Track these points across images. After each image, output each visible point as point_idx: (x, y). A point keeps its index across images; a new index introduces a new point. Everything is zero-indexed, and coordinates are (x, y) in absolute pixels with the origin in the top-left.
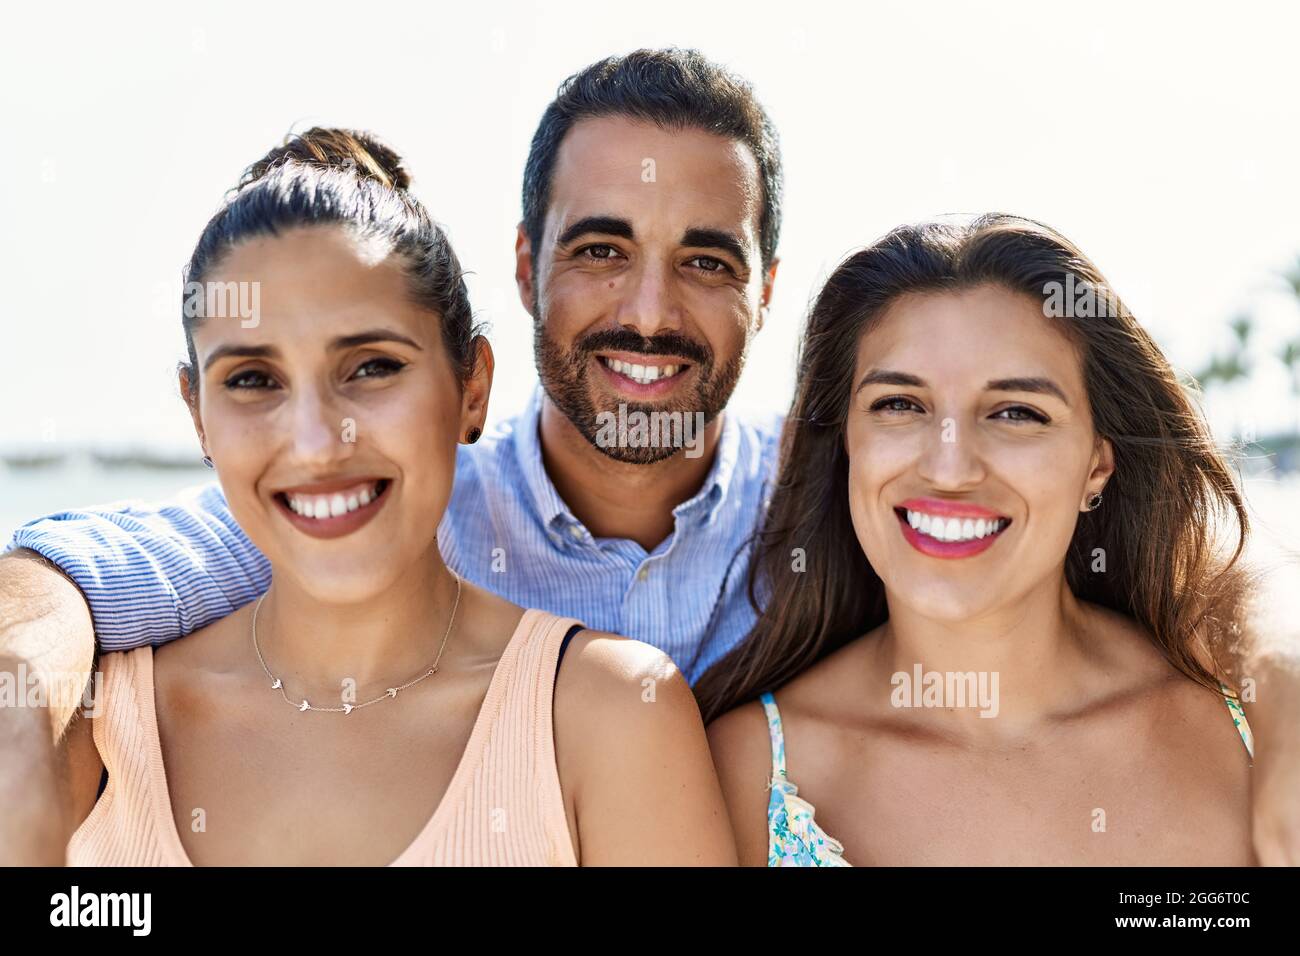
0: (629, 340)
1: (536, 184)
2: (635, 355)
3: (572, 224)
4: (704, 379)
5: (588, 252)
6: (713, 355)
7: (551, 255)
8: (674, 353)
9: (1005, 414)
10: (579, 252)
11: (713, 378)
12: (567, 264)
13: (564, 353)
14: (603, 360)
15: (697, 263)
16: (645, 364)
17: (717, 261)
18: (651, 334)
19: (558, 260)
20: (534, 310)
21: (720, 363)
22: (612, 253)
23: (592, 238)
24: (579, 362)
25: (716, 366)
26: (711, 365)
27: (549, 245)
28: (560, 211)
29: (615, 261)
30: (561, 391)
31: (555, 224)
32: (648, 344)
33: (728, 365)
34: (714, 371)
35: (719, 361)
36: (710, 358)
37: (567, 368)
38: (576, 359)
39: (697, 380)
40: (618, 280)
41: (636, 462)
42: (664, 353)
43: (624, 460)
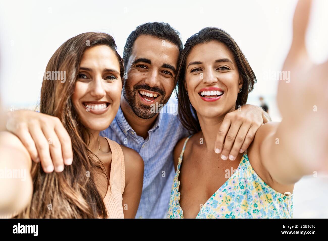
0: (147, 87)
2: (148, 91)
3: (137, 59)
4: (162, 99)
5: (140, 66)
6: (165, 94)
7: (130, 66)
8: (157, 92)
9: (220, 69)
10: (137, 66)
11: (164, 99)
14: (139, 92)
15: (164, 72)
16: (150, 93)
17: (169, 72)
18: (153, 87)
19: (132, 67)
21: (166, 96)
22: (145, 67)
23: (141, 63)
24: (134, 92)
25: (165, 96)
26: (164, 96)
27: (130, 64)
28: (134, 56)
29: (146, 69)
30: (129, 98)
31: (132, 59)
32: (151, 89)
33: (168, 96)
34: (165, 97)
36: (164, 94)
37: (132, 93)
38: (134, 91)
39: (161, 99)
40: (146, 73)
41: (144, 118)
42: (155, 91)
43: (142, 118)
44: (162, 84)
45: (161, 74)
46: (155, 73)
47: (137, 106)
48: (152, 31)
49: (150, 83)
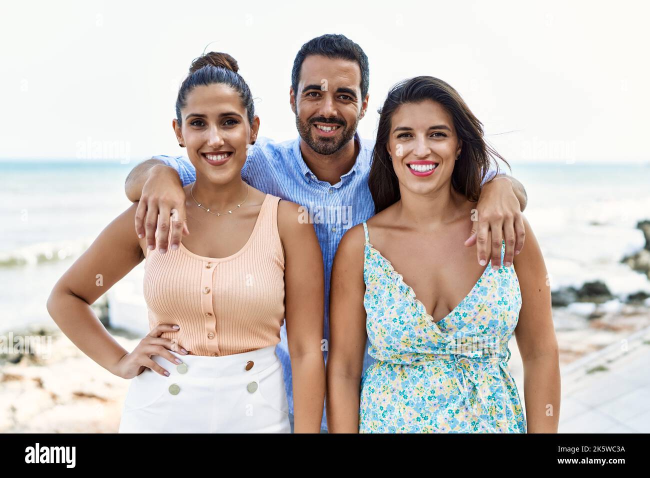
0: (323, 119)
1: (295, 75)
2: (324, 123)
3: (306, 86)
4: (344, 130)
5: (311, 94)
6: (347, 123)
7: (300, 95)
8: (335, 123)
9: (435, 135)
10: (308, 94)
11: (347, 130)
12: (304, 98)
13: (305, 124)
14: (316, 126)
15: (341, 97)
16: (327, 126)
17: (347, 96)
18: (328, 117)
19: (302, 97)
20: (296, 112)
22: (318, 95)
23: (311, 91)
24: (309, 126)
26: (346, 126)
27: (300, 93)
28: (302, 83)
29: (318, 97)
30: (304, 135)
31: (301, 86)
32: (328, 120)
33: (351, 126)
34: (347, 128)
35: (349, 125)
37: (306, 128)
39: (342, 130)
40: (319, 102)
41: (325, 154)
42: (332, 123)
43: (322, 154)
44: (339, 113)
45: (338, 101)
46: (329, 101)
47: (315, 140)
48: (319, 49)
49: (324, 113)
